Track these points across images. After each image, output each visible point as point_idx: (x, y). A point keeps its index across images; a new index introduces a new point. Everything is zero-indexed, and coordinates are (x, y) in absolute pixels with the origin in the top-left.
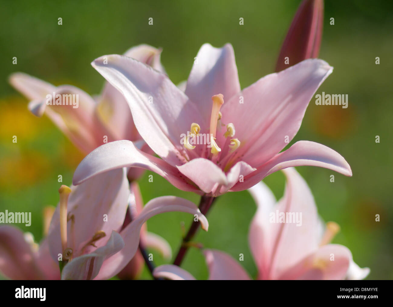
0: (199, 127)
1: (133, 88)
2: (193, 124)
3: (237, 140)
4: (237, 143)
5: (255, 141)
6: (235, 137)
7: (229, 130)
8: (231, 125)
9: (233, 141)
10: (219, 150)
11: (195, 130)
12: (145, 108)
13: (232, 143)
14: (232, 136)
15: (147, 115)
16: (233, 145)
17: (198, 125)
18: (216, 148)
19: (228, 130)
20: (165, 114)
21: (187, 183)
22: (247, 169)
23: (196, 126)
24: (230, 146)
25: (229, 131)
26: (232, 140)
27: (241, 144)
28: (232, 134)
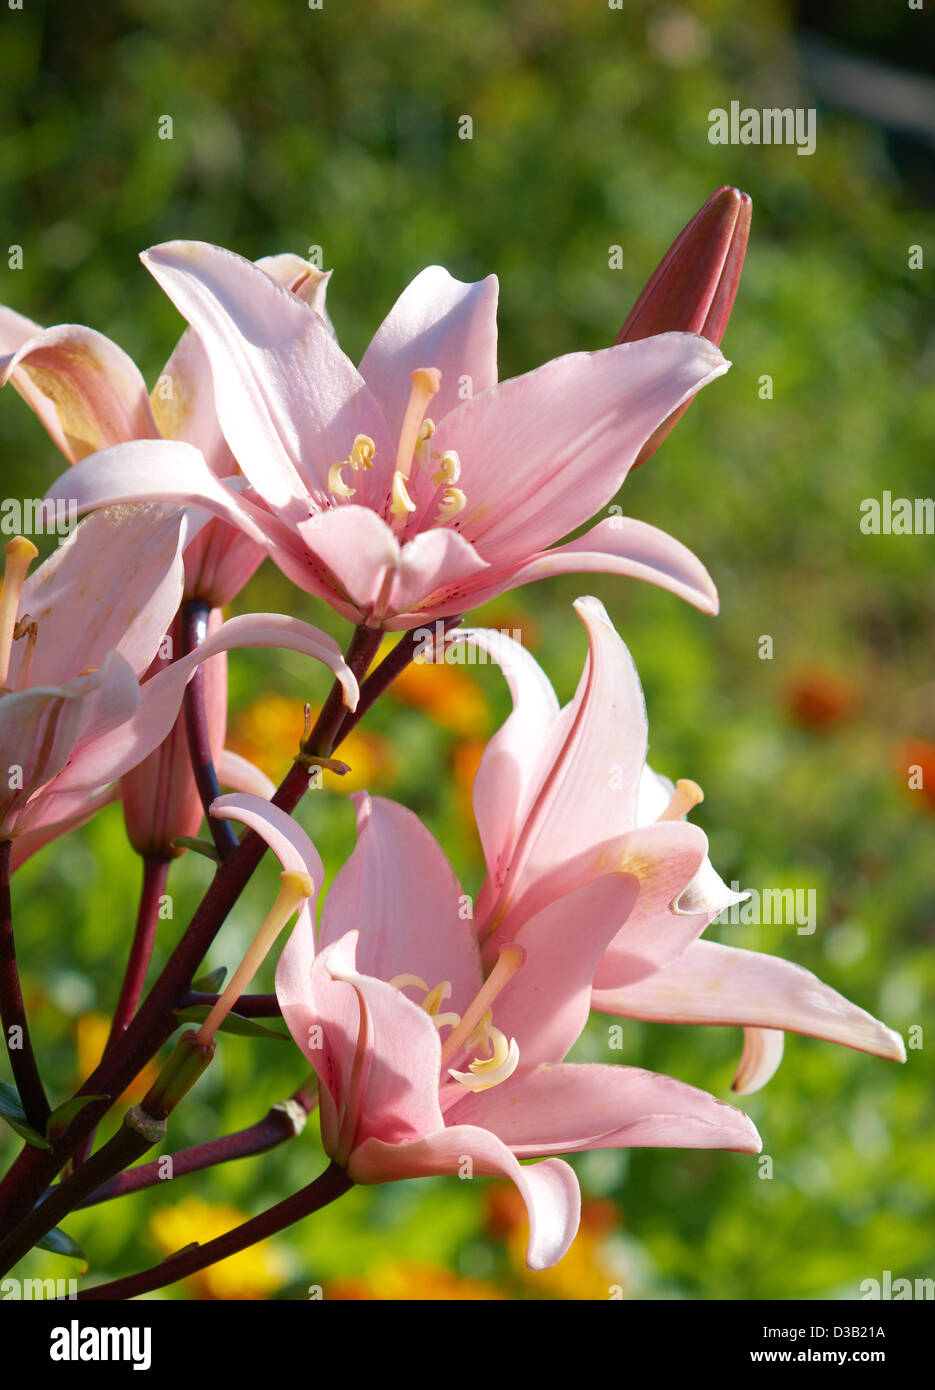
0: (373, 446)
1: (231, 330)
2: (360, 437)
3: (460, 493)
4: (458, 500)
5: (510, 510)
6: (457, 485)
7: (445, 467)
8: (452, 456)
9: (450, 494)
10: (412, 507)
11: (362, 452)
12: (253, 384)
13: (447, 500)
14: (451, 482)
15: (253, 399)
16: (450, 504)
17: (372, 442)
18: (403, 498)
19: (442, 466)
20: (300, 409)
21: (322, 581)
22: (463, 553)
23: (364, 442)
24: (440, 506)
25: (445, 469)
26: (447, 492)
27: (467, 503)
28: (452, 478)
